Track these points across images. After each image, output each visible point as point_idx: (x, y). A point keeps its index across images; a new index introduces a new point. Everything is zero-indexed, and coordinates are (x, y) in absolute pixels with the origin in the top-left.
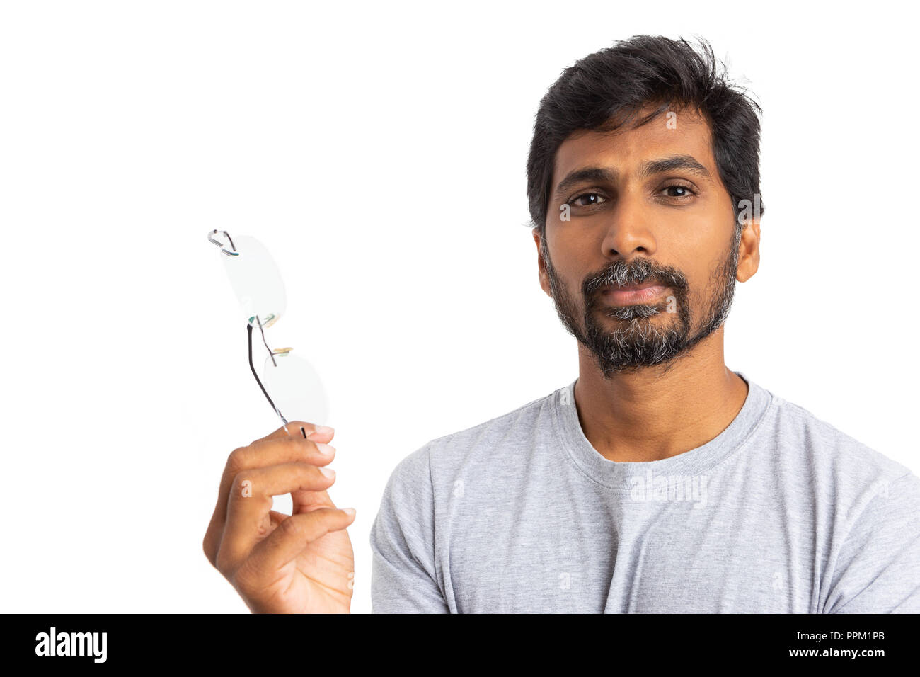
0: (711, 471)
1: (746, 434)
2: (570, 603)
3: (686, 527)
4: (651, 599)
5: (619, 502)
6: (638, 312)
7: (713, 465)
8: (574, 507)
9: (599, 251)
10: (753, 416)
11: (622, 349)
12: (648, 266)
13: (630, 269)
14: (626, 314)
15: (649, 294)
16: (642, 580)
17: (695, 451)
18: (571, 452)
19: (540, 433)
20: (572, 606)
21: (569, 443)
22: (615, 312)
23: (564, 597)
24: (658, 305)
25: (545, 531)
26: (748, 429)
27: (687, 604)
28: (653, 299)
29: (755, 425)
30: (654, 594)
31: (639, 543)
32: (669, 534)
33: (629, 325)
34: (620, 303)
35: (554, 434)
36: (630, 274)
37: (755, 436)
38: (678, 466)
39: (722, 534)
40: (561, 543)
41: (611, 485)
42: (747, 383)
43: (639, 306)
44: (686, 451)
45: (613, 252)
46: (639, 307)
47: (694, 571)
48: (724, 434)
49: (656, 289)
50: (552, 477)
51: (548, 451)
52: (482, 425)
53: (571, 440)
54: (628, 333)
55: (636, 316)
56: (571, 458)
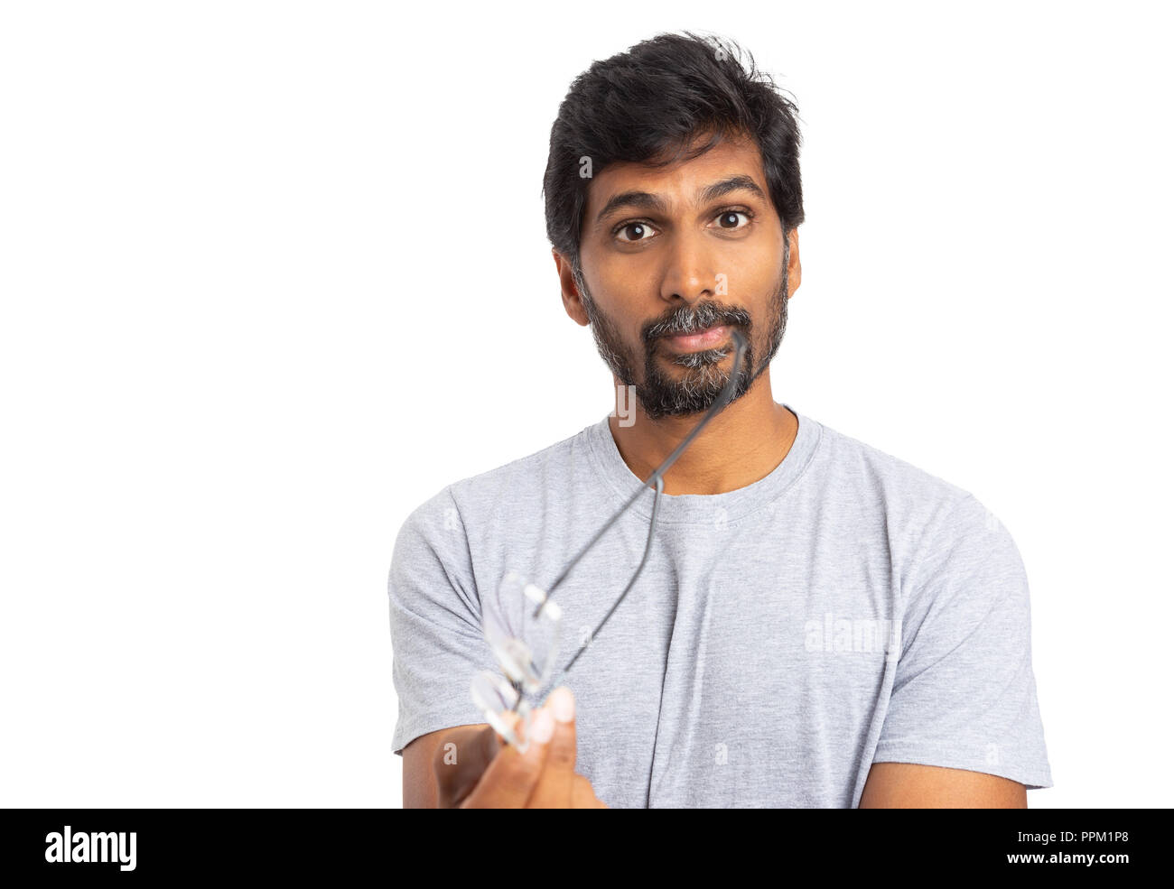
0: (773, 504)
1: (803, 465)
2: (626, 646)
3: (756, 561)
4: (726, 639)
5: (681, 537)
6: (706, 358)
7: (775, 498)
8: (626, 544)
9: (660, 294)
10: (808, 446)
11: (690, 399)
12: (714, 310)
13: (696, 314)
14: (694, 362)
15: (715, 336)
16: (712, 620)
17: (755, 485)
18: (616, 488)
19: (576, 472)
20: (629, 649)
21: (611, 480)
22: (680, 360)
23: (618, 639)
24: (726, 347)
25: (594, 571)
26: (805, 460)
27: (768, 638)
28: (720, 342)
29: (811, 455)
30: (728, 632)
31: (705, 581)
32: (738, 570)
33: (699, 374)
34: (687, 351)
35: (593, 471)
36: (696, 319)
37: (813, 466)
38: (740, 500)
39: (798, 566)
40: (613, 582)
41: (669, 520)
42: (795, 415)
43: (707, 351)
44: (746, 486)
45: (676, 296)
46: (707, 353)
47: (771, 605)
48: (782, 466)
49: (720, 330)
50: (596, 516)
51: (588, 490)
52: (506, 466)
53: (613, 477)
54: (698, 383)
55: (704, 363)
56: (616, 494)
